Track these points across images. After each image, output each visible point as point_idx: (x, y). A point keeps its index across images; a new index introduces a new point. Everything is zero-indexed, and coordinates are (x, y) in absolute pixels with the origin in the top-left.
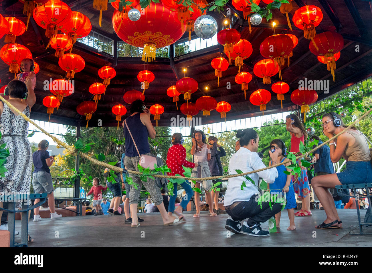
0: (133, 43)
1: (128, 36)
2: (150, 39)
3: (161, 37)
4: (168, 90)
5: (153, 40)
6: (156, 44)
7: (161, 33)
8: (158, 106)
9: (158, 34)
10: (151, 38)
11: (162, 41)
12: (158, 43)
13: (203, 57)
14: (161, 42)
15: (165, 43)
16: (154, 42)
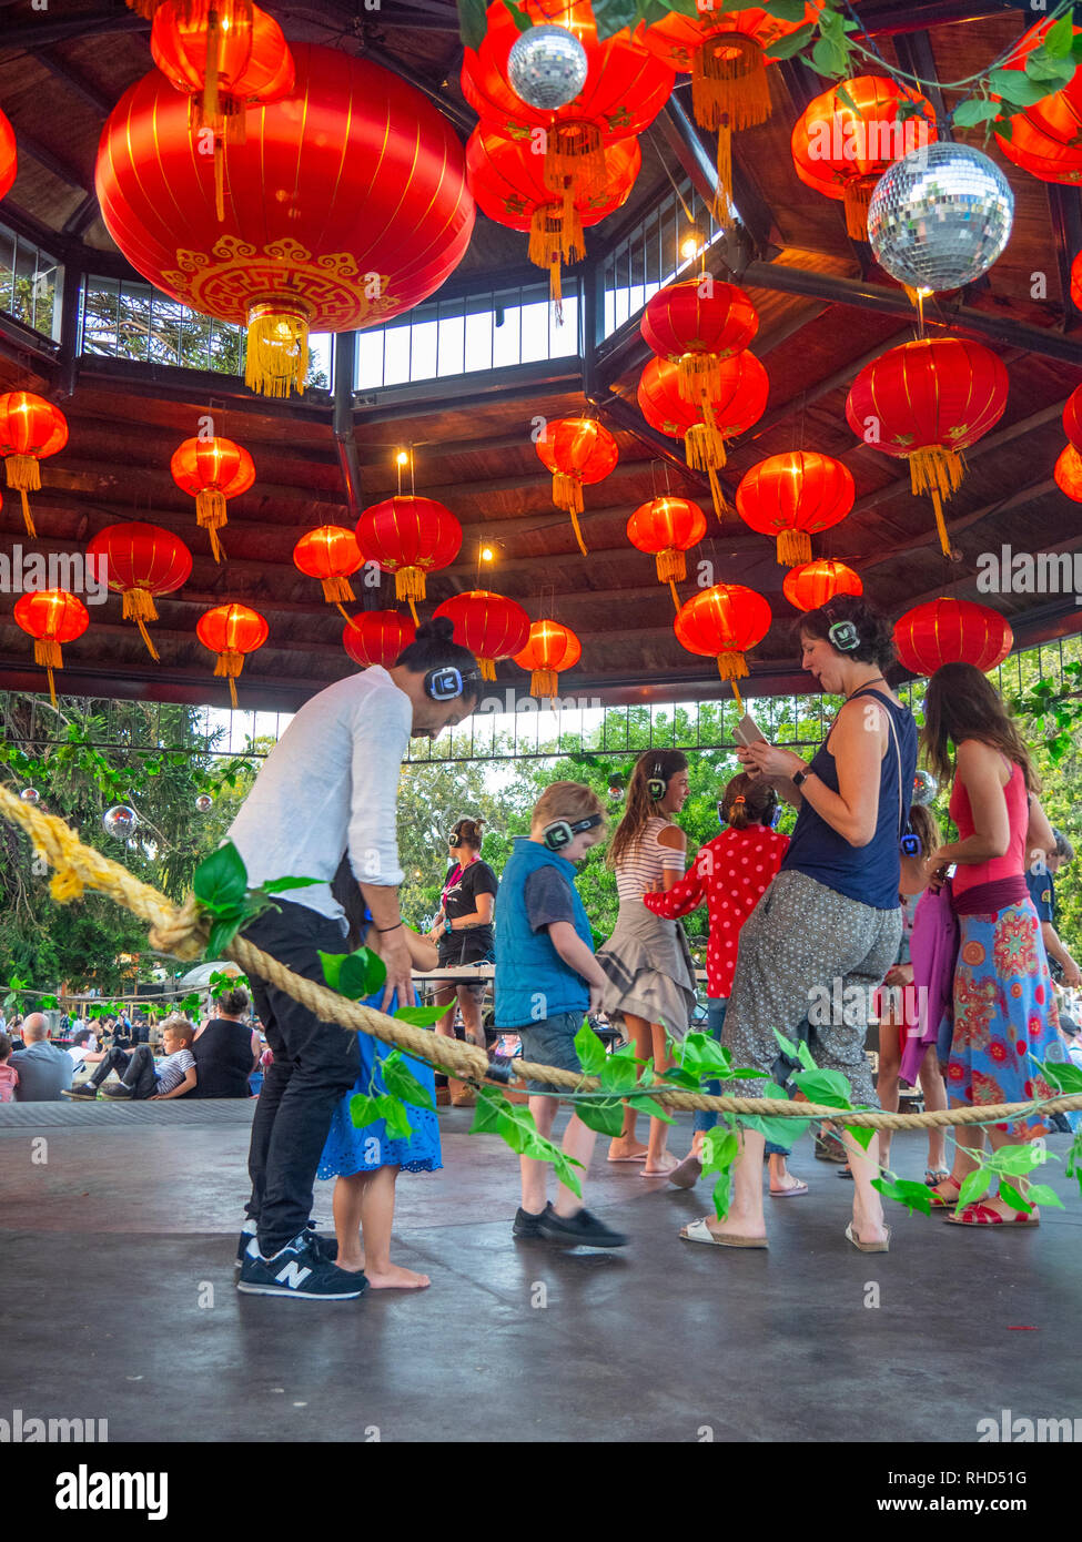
0: (196, 294)
1: (180, 251)
2: (290, 282)
3: (347, 283)
4: (303, 543)
5: (305, 289)
6: (314, 313)
7: (351, 262)
8: (239, 613)
9: (339, 265)
10: (297, 276)
11: (343, 300)
12: (324, 306)
13: (498, 409)
14: (337, 304)
15: (355, 315)
16: (304, 301)
